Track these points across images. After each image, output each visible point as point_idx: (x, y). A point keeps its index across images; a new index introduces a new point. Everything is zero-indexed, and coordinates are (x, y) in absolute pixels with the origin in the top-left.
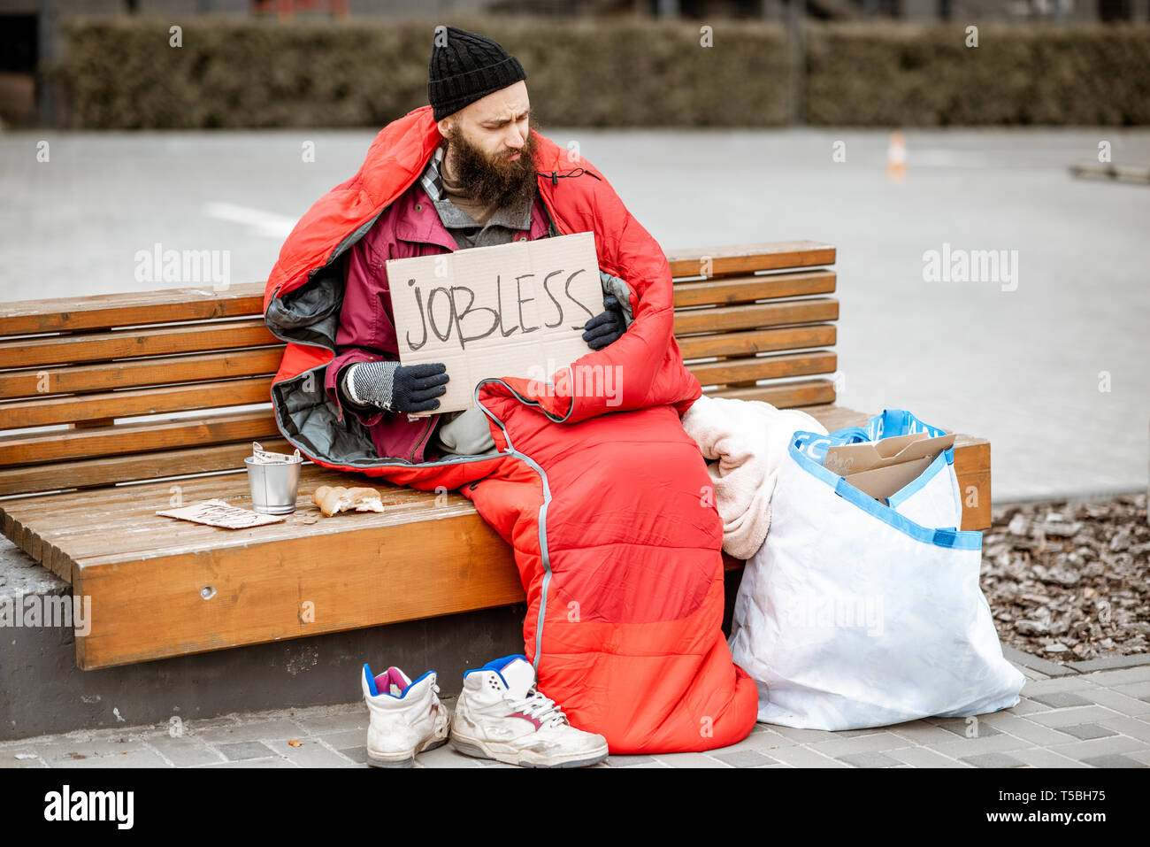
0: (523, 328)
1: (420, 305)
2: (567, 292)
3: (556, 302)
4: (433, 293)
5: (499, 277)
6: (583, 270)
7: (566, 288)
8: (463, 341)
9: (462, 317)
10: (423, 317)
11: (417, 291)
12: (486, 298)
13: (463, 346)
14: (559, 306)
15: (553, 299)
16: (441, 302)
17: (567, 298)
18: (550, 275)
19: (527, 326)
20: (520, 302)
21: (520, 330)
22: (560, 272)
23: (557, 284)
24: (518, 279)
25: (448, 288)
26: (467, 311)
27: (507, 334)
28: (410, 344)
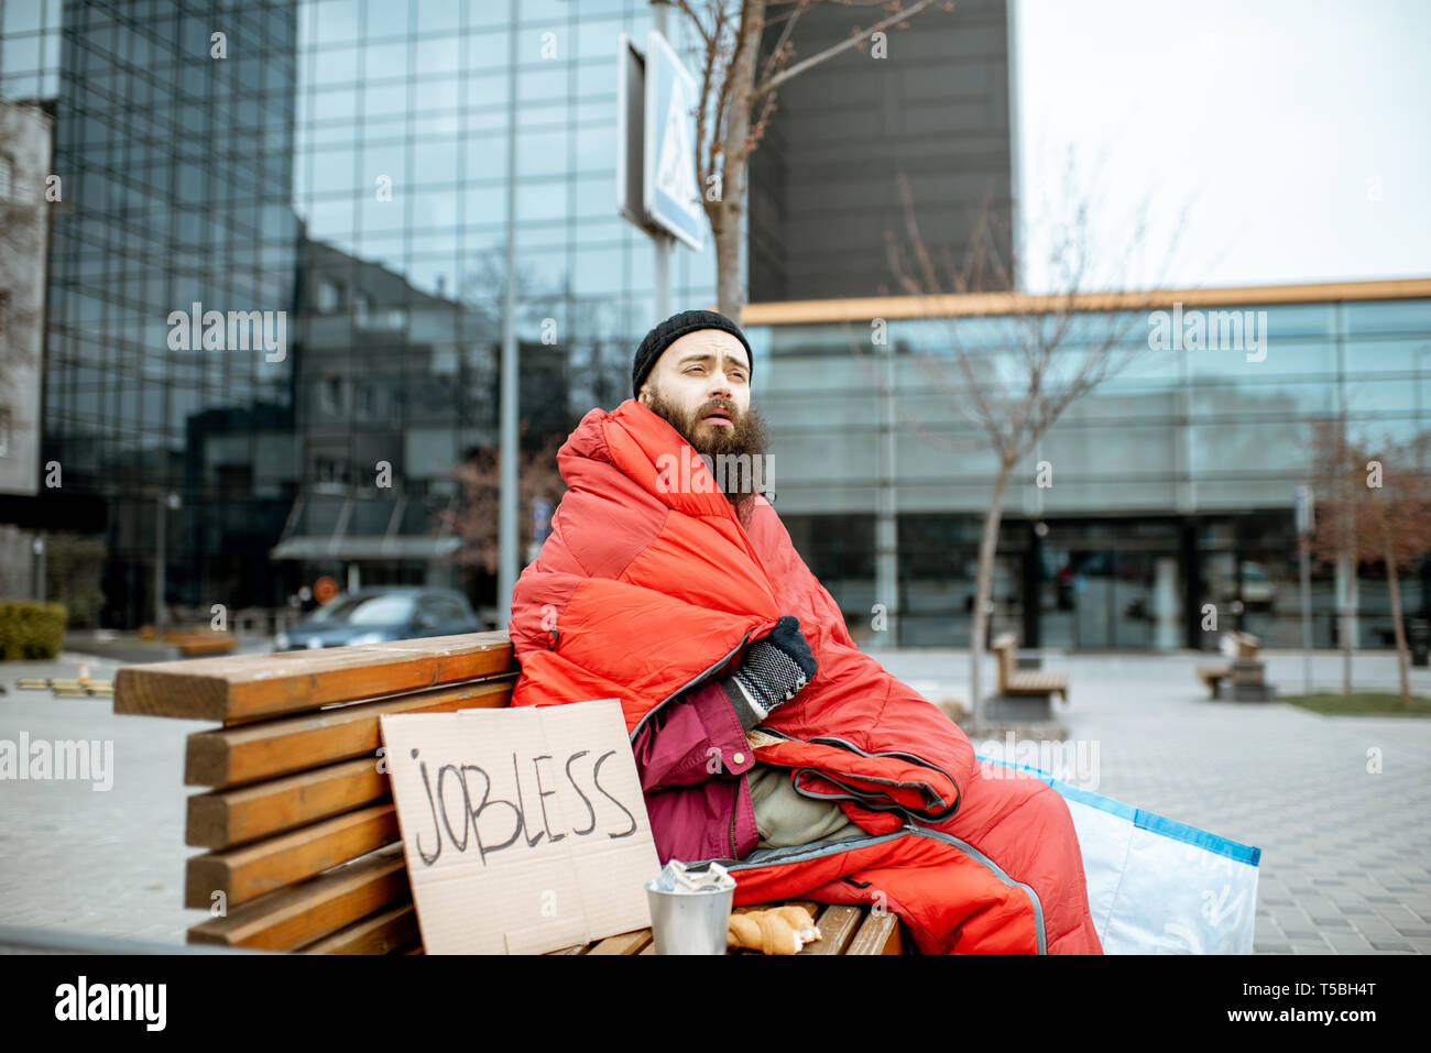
0: (549, 834)
1: (427, 783)
2: (596, 783)
3: (584, 798)
4: (442, 771)
5: (514, 755)
6: (613, 752)
7: (595, 776)
8: (483, 851)
9: (477, 814)
10: (434, 811)
11: (423, 768)
12: (503, 789)
13: (483, 858)
14: (588, 803)
15: (580, 792)
16: (451, 781)
17: (598, 791)
18: (573, 758)
19: (554, 833)
20: (542, 795)
21: (545, 837)
22: (584, 753)
23: (583, 769)
24: (535, 760)
25: (459, 767)
26: (484, 805)
27: (533, 843)
28: (422, 855)
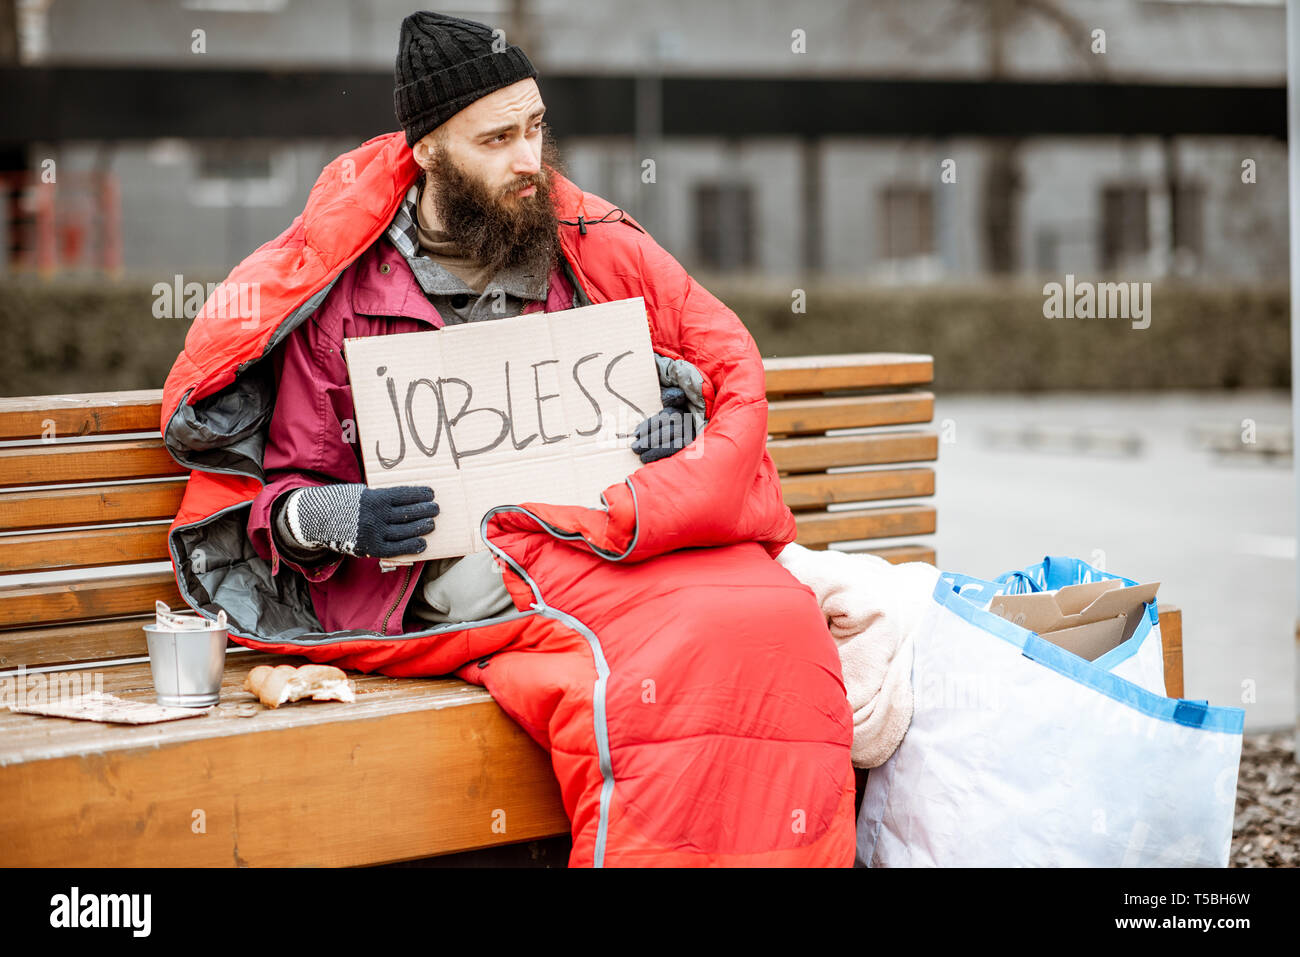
0: (544, 437)
1: (395, 404)
2: (607, 384)
3: (591, 400)
4: (412, 386)
5: (507, 364)
6: (630, 352)
7: (606, 378)
8: (457, 456)
9: (454, 422)
10: (399, 421)
11: (390, 384)
12: (490, 394)
13: (457, 463)
14: (596, 405)
15: (587, 394)
16: (424, 398)
17: (608, 393)
18: (582, 361)
19: (549, 434)
20: (539, 399)
21: (539, 439)
22: (596, 355)
23: (591, 373)
24: (535, 366)
25: (435, 380)
26: (463, 413)
27: (521, 446)
28: (381, 459)
